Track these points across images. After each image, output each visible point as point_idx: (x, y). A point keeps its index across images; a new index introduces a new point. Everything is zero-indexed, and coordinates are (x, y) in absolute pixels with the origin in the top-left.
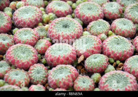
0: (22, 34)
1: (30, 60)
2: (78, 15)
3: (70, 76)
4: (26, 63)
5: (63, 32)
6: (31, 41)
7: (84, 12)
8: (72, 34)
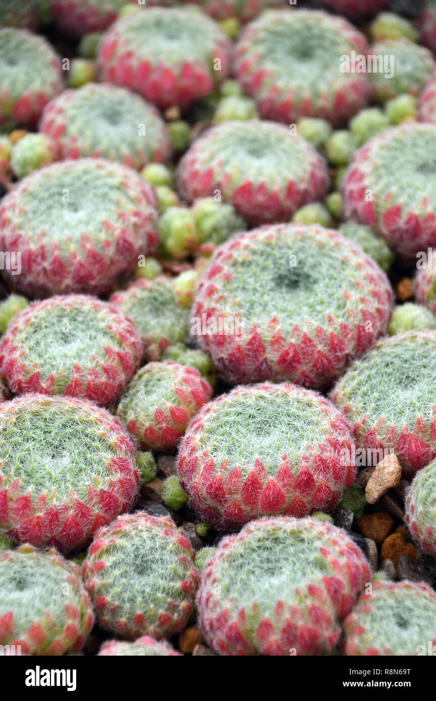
0: (45, 336)
1: (90, 493)
2: (360, 206)
3: (323, 587)
4: (71, 512)
5: (280, 316)
6: (97, 375)
7: (394, 189)
8: (329, 329)
